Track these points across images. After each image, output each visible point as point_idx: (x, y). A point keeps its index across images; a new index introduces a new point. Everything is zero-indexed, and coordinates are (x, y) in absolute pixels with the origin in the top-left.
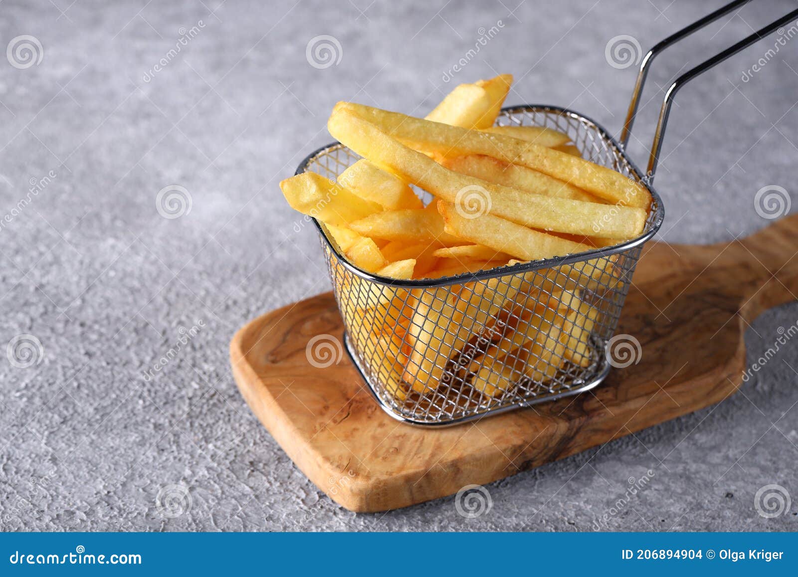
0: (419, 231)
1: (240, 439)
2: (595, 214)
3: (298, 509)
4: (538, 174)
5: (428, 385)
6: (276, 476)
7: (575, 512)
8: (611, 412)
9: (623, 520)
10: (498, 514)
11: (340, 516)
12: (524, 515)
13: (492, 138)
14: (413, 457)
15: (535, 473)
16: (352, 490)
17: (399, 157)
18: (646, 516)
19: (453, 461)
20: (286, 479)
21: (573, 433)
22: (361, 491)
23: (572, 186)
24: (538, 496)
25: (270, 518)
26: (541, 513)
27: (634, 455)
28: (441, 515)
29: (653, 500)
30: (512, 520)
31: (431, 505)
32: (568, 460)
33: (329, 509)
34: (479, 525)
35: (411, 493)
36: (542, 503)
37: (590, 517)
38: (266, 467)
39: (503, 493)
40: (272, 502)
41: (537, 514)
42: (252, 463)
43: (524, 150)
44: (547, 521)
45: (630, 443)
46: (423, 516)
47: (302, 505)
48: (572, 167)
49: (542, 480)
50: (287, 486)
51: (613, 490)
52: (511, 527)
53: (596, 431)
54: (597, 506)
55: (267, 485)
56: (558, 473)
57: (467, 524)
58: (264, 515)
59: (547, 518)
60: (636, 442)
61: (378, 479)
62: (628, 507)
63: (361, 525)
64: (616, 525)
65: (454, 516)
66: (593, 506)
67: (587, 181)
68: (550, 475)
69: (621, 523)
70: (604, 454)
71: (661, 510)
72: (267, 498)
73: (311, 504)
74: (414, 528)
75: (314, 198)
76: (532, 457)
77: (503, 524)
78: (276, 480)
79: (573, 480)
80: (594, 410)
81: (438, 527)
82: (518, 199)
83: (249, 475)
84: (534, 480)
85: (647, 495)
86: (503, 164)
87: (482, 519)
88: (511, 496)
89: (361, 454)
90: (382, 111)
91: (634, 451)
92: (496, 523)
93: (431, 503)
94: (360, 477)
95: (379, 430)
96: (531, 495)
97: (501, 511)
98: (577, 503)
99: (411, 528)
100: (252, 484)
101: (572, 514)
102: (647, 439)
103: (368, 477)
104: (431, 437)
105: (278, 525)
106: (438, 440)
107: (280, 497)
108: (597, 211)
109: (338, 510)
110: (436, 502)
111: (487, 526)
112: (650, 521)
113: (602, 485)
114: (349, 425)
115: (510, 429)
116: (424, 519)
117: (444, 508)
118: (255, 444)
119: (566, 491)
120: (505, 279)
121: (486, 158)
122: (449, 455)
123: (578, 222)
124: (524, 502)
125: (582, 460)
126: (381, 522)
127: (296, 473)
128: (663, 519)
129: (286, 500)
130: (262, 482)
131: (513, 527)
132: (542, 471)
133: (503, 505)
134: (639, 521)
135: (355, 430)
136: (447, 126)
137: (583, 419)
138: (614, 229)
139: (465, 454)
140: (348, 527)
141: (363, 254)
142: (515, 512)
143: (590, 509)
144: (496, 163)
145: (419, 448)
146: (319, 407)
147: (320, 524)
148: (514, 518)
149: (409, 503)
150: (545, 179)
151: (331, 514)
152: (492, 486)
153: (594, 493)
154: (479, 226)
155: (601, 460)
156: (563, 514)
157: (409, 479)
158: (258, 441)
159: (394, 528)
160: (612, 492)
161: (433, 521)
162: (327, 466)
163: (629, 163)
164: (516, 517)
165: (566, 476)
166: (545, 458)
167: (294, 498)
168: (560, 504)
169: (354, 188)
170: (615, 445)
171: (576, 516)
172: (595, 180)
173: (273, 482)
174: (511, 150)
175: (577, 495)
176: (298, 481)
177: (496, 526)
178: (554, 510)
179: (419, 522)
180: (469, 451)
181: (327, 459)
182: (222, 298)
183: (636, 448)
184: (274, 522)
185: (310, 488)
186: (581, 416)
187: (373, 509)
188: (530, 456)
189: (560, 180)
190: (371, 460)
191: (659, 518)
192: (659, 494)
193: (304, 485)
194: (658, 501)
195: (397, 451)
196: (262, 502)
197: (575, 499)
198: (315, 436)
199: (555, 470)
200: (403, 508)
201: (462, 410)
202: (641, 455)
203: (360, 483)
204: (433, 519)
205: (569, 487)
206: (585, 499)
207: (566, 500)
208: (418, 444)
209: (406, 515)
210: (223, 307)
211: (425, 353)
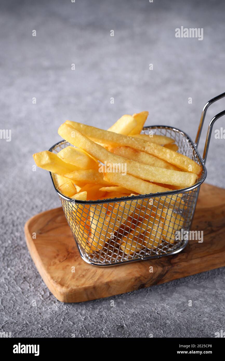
0: (94, 179)
1: (22, 266)
2: (173, 175)
3: (39, 299)
4: (151, 156)
5: (98, 248)
6: (33, 284)
7: (161, 308)
8: (184, 264)
9: (182, 314)
10: (126, 307)
11: (57, 304)
12: (138, 309)
13: (133, 139)
14: (90, 279)
15: (148, 290)
16: (60, 293)
17: (88, 145)
18: (193, 312)
19: (107, 282)
20: (37, 286)
21: (164, 273)
22: (64, 293)
23: (166, 162)
24: (146, 300)
25: (26, 302)
26: (146, 308)
27: (194, 284)
28: (101, 306)
29: (198, 306)
30: (132, 310)
31: (98, 301)
32: (164, 285)
33: (53, 300)
34: (116, 312)
35: (87, 295)
36: (147, 304)
37: (167, 312)
38: (31, 280)
39: (131, 298)
40: (29, 295)
41: (144, 308)
42: (24, 278)
43: (147, 145)
44: (147, 312)
45: (194, 279)
46: (93, 306)
47: (41, 298)
48: (167, 153)
49: (150, 293)
50: (37, 289)
51: (181, 300)
52: (131, 313)
53: (176, 273)
54: (171, 307)
55: (29, 288)
56: (158, 291)
57: (111, 311)
58: (24, 301)
59: (148, 311)
60: (197, 278)
61: (72, 288)
62: (186, 308)
63: (64, 308)
64: (178, 315)
65: (107, 307)
66: (170, 306)
67: (172, 160)
68: (154, 291)
69: (180, 315)
70: (181, 283)
71: (200, 310)
72: (27, 294)
73: (46, 297)
74: (87, 311)
75: (47, 162)
76: (145, 282)
77: (127, 312)
78: (33, 286)
79: (164, 294)
80: (175, 263)
81: (98, 312)
82: (139, 167)
83: (22, 283)
84: (146, 292)
85: (195, 303)
86: (136, 151)
87: (119, 309)
88: (134, 299)
89: (68, 276)
90: (85, 125)
91: (195, 282)
92: (124, 311)
93: (98, 300)
94: (64, 287)
95: (78, 267)
96: (143, 300)
97: (128, 306)
98: (163, 305)
99: (86, 311)
100: (22, 287)
101: (160, 309)
102: (202, 277)
103: (68, 287)
104: (100, 271)
105: (29, 306)
106: (103, 272)
107: (33, 293)
108: (173, 174)
109: (56, 301)
110: (100, 300)
111: (120, 312)
112: (194, 315)
113: (176, 297)
114: (65, 263)
115: (136, 269)
116: (93, 307)
117: (103, 303)
118: (28, 269)
119: (159, 299)
120: (128, 202)
121: (129, 148)
122: (106, 279)
123: (164, 178)
124: (139, 302)
125: (170, 285)
126: (74, 307)
127: (43, 283)
128: (200, 314)
129: (35, 295)
130: (26, 286)
131: (132, 314)
132: (151, 289)
133: (130, 303)
134: (189, 315)
135: (68, 266)
136: (114, 133)
137: (170, 267)
138: (181, 182)
139: (113, 279)
140: (59, 309)
141: (66, 188)
142: (134, 307)
143: (168, 307)
144: (133, 150)
145: (93, 275)
146: (55, 254)
147: (47, 307)
148: (133, 310)
149: (87, 300)
150: (154, 158)
151: (53, 302)
152: (127, 295)
153: (172, 301)
154: (120, 178)
155: (179, 286)
156: (155, 309)
157: (86, 289)
158: (30, 268)
159: (79, 310)
160: (180, 301)
161: (97, 309)
162: (52, 281)
163: (196, 153)
164: (134, 309)
165: (161, 292)
166: (151, 283)
167: (39, 294)
168: (155, 304)
169: (63, 159)
170: (187, 279)
171: (161, 310)
172: (176, 160)
173: (31, 286)
174: (141, 145)
175: (164, 301)
176: (43, 286)
177: (124, 313)
178: (152, 307)
179: (91, 309)
180: (115, 278)
181: (52, 278)
182: (31, 204)
183: (196, 281)
184: (27, 304)
185: (47, 290)
186: (169, 265)
187: (70, 301)
188: (144, 282)
189: (161, 159)
190: (71, 280)
191: (199, 314)
192: (201, 303)
193: (44, 289)
194: (200, 306)
195: (83, 276)
196: (24, 295)
197: (163, 303)
198: (50, 267)
199: (157, 289)
200: (85, 302)
201: (115, 260)
202: (198, 285)
203: (64, 290)
204: (97, 308)
205: (161, 297)
206: (167, 303)
207: (159, 303)
208: (93, 274)
209: (85, 305)
210: (31, 208)
211: (95, 233)
